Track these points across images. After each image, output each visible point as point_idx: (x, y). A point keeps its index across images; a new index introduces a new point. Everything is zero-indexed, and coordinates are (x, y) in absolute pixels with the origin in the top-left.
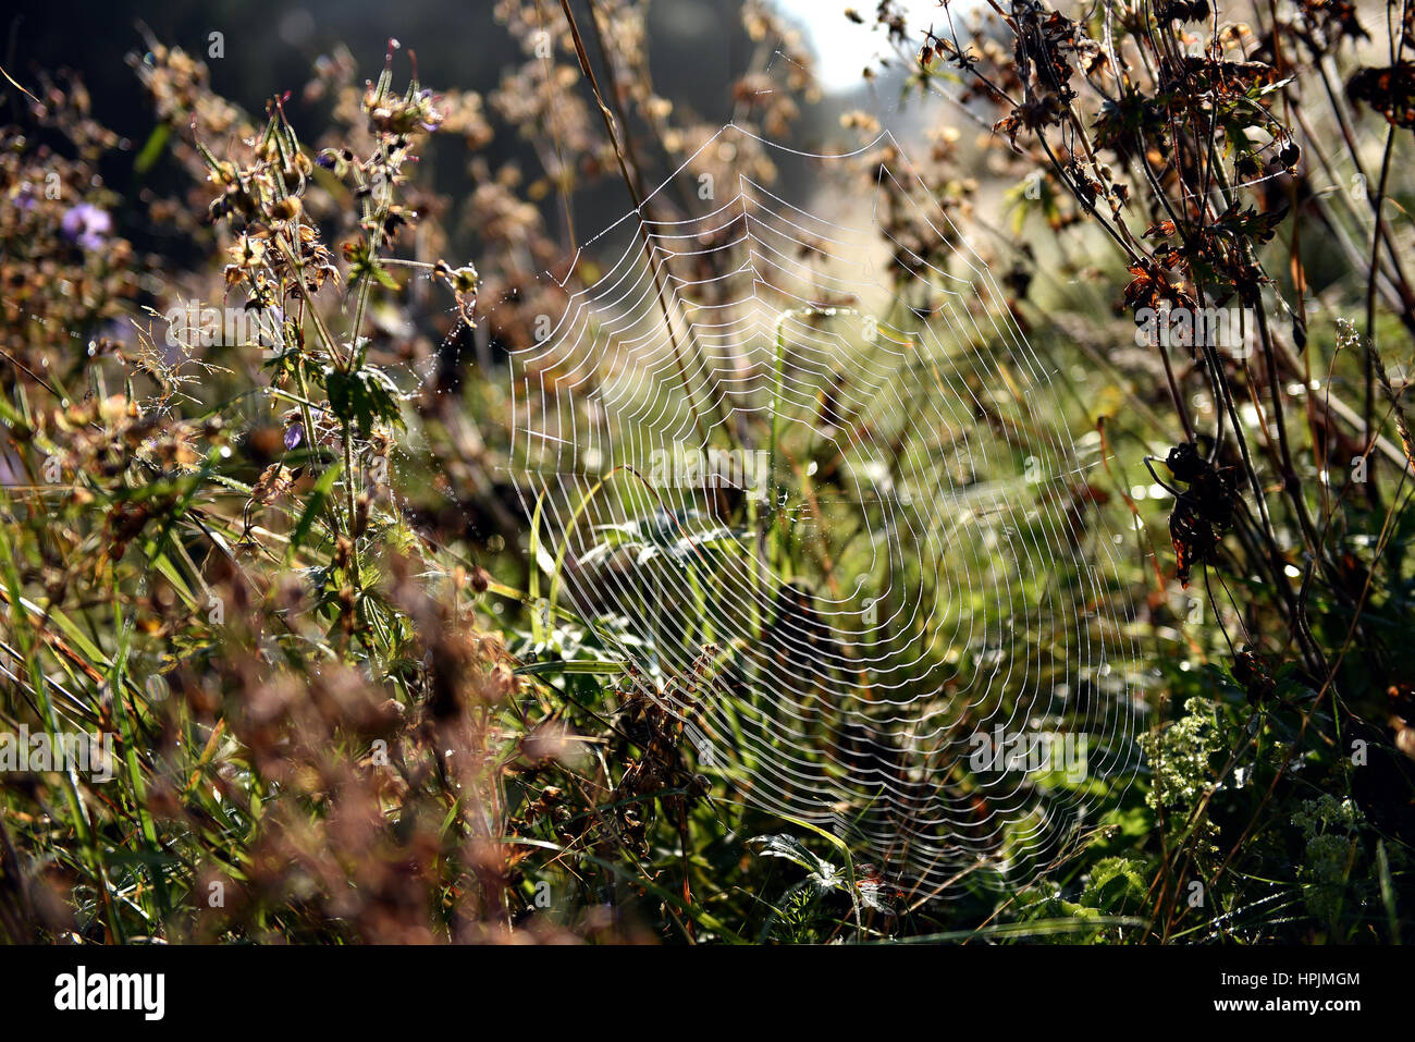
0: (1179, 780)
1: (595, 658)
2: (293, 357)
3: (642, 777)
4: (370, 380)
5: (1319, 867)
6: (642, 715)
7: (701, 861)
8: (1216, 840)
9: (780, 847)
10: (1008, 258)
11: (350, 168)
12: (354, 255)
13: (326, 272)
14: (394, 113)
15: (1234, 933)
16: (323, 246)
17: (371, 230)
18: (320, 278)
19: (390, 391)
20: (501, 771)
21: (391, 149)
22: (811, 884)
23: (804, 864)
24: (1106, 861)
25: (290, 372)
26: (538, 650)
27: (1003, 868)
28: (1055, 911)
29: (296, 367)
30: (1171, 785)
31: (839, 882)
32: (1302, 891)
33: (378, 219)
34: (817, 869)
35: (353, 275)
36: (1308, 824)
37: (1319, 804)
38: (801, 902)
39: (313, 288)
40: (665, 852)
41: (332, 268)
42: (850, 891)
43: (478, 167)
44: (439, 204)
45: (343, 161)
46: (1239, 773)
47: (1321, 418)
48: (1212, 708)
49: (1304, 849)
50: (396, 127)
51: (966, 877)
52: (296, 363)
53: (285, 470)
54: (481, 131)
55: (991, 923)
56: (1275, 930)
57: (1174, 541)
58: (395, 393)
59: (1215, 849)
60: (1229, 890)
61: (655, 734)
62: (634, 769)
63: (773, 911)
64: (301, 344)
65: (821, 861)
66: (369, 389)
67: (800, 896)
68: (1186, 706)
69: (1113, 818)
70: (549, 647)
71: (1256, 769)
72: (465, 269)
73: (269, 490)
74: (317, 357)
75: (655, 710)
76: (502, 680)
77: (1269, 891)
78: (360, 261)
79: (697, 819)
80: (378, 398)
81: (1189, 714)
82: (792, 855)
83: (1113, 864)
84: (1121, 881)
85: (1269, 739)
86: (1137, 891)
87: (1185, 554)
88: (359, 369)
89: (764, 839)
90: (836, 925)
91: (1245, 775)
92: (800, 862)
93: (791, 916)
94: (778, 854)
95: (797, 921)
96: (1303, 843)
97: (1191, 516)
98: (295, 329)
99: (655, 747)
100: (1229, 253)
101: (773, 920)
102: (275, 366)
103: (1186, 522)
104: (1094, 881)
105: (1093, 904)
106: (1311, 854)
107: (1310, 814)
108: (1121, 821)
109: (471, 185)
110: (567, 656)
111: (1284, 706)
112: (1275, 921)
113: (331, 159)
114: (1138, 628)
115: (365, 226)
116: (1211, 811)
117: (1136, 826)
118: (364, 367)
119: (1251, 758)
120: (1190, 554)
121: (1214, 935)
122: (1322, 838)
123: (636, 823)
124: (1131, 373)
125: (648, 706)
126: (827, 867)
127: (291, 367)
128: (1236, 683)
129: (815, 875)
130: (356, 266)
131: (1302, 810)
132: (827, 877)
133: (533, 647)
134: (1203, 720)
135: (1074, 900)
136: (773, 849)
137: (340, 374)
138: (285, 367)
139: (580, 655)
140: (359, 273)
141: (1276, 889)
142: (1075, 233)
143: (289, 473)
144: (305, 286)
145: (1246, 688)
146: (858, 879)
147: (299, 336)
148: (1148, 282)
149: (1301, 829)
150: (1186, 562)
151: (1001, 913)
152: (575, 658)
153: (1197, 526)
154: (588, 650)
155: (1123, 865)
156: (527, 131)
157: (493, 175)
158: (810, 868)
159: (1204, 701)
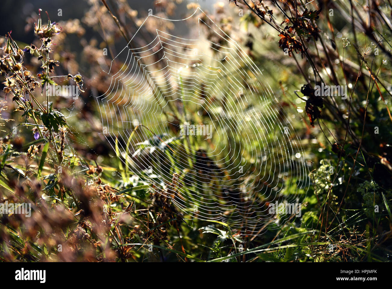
0: (323, 185)
1: (143, 184)
2: (31, 112)
3: (162, 217)
4: (55, 114)
5: (367, 203)
6: (159, 199)
7: (187, 238)
8: (337, 201)
9: (208, 230)
10: (245, 38)
11: (35, 51)
12: (42, 77)
13: (35, 84)
14: (44, 31)
15: (347, 227)
16: (33, 76)
17: (45, 68)
18: (34, 86)
19: (62, 117)
20: (118, 225)
21: (46, 43)
22: (220, 239)
23: (216, 233)
24: (306, 213)
25: (31, 117)
26: (125, 185)
27: (277, 222)
28: (294, 231)
29: (32, 115)
30: (321, 187)
31: (228, 236)
32: (364, 211)
33: (47, 65)
34: (221, 234)
35: (43, 83)
36: (362, 191)
37: (364, 184)
38: (218, 245)
39: (32, 89)
40: (176, 237)
41: (37, 82)
42: (231, 238)
43: (83, 42)
44: (72, 55)
45: (32, 49)
46: (340, 179)
47: (346, 68)
48: (329, 161)
49: (362, 198)
50: (46, 36)
51: (267, 226)
52: (31, 113)
53: (35, 147)
54: (81, 31)
55: (276, 239)
56: (359, 224)
57: (308, 114)
58: (64, 117)
59: (337, 203)
60: (343, 215)
61: (164, 204)
62: (159, 216)
63: (210, 249)
64: (32, 107)
65: (221, 231)
66: (55, 117)
67: (217, 243)
68: (321, 163)
69: (307, 200)
70: (129, 184)
71: (345, 177)
72: (78, 75)
73: (32, 154)
74: (38, 110)
75: (162, 196)
76: (113, 197)
77: (355, 213)
78: (44, 79)
79: (184, 225)
80: (58, 120)
81: (322, 165)
82: (212, 231)
83: (308, 214)
84: (311, 218)
85: (347, 167)
86: (316, 221)
87: (312, 118)
88: (51, 112)
89: (203, 228)
90: (230, 249)
91: (342, 180)
92: (215, 233)
93: (215, 249)
94: (208, 232)
95: (217, 250)
96: (362, 196)
97: (311, 106)
98: (29, 103)
99: (165, 208)
100: (307, 24)
101: (211, 252)
102: (25, 116)
103: (310, 108)
104: (304, 220)
105: (303, 227)
106: (365, 199)
107: (362, 188)
108: (309, 200)
109: (81, 48)
110: (135, 185)
111: (349, 157)
112: (357, 222)
113: (28, 49)
114: (305, 142)
115: (43, 68)
116: (334, 192)
117: (314, 201)
118: (52, 111)
119: (343, 174)
120: (313, 117)
121: (340, 229)
122: (367, 194)
123: (164, 231)
124: (289, 66)
125: (160, 196)
126: (224, 233)
127: (31, 115)
128: (334, 153)
129: (220, 236)
130: (43, 81)
131: (360, 187)
132: (224, 235)
133: (124, 185)
134: (326, 166)
135: (299, 227)
136: (206, 231)
137: (45, 114)
138: (29, 115)
139: (139, 184)
140: (44, 82)
141: (356, 212)
142: (263, 27)
143: (37, 147)
144: (29, 90)
145: (337, 154)
146: (233, 234)
147: (31, 105)
148: (285, 38)
149: (360, 193)
150: (312, 120)
151: (279, 234)
152: (138, 185)
153: (313, 108)
154: (141, 182)
155: (311, 214)
156: (96, 28)
157: (88, 43)
158: (218, 234)
159: (326, 160)
